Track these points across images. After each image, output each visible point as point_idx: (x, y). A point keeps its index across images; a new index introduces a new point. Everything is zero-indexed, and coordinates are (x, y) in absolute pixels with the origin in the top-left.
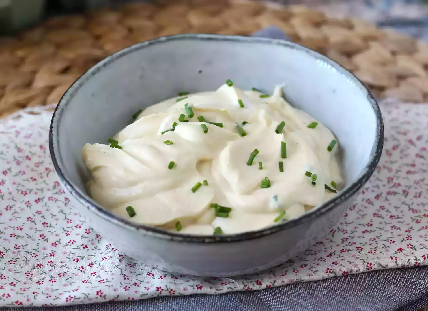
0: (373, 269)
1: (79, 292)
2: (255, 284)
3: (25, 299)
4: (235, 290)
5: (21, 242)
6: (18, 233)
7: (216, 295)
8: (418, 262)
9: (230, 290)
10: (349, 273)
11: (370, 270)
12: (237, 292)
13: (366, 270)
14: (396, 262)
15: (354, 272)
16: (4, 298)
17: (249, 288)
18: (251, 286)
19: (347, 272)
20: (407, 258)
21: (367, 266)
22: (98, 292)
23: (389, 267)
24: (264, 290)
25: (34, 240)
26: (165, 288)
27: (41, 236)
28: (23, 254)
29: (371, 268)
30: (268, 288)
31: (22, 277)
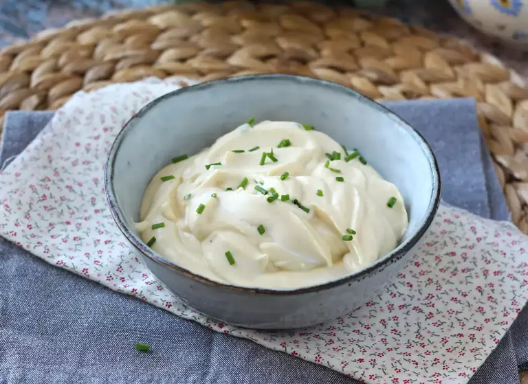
0: (319, 363)
1: (72, 261)
2: (217, 325)
3: (26, 244)
4: (198, 321)
5: (71, 196)
6: (76, 188)
7: (179, 317)
8: (363, 378)
9: (194, 318)
10: (298, 356)
11: (317, 362)
12: (199, 324)
13: (313, 361)
14: (343, 367)
15: (302, 357)
16: (11, 234)
17: (209, 325)
18: (212, 326)
19: (297, 354)
20: (356, 369)
21: (316, 358)
22: (84, 269)
23: (334, 368)
24: (222, 333)
25: (83, 199)
26: (139, 293)
27: (92, 198)
28: (64, 206)
29: (319, 361)
30: (226, 334)
31: (44, 225)
